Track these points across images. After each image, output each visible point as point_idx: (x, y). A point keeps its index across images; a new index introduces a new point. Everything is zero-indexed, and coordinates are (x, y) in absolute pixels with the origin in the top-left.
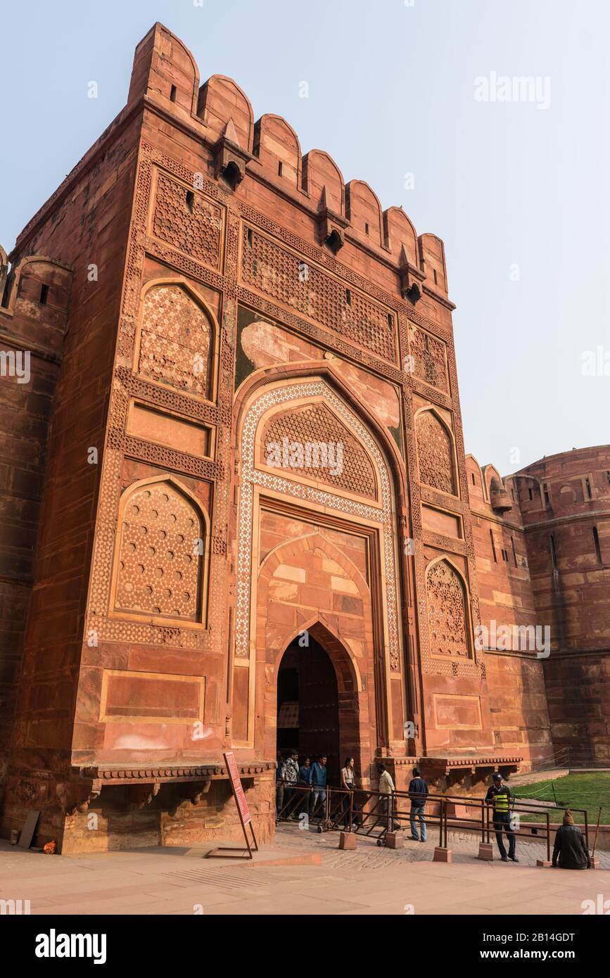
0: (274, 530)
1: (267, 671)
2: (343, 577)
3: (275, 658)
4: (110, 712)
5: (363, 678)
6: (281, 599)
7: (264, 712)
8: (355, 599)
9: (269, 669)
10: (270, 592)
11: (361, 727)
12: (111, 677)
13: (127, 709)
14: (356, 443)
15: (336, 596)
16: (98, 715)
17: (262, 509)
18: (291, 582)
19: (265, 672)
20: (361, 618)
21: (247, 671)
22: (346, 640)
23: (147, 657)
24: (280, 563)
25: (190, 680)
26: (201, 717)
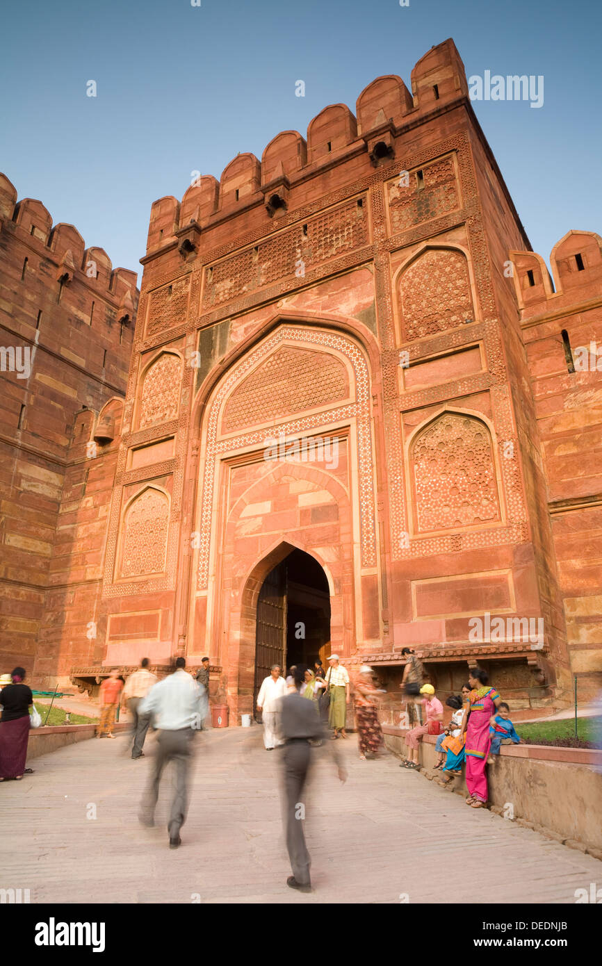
0: (245, 480)
1: (233, 596)
2: (312, 491)
3: (239, 583)
4: (111, 638)
5: (337, 582)
6: (247, 534)
7: (229, 629)
8: (328, 506)
9: (234, 593)
10: (237, 532)
11: (332, 630)
12: (112, 619)
13: (124, 636)
14: (324, 356)
15: (304, 513)
16: (105, 641)
17: (232, 468)
18: (256, 517)
19: (231, 596)
20: (335, 523)
21: (205, 599)
22: (314, 549)
23: (131, 603)
24: (246, 505)
25: (153, 612)
26: (159, 636)
